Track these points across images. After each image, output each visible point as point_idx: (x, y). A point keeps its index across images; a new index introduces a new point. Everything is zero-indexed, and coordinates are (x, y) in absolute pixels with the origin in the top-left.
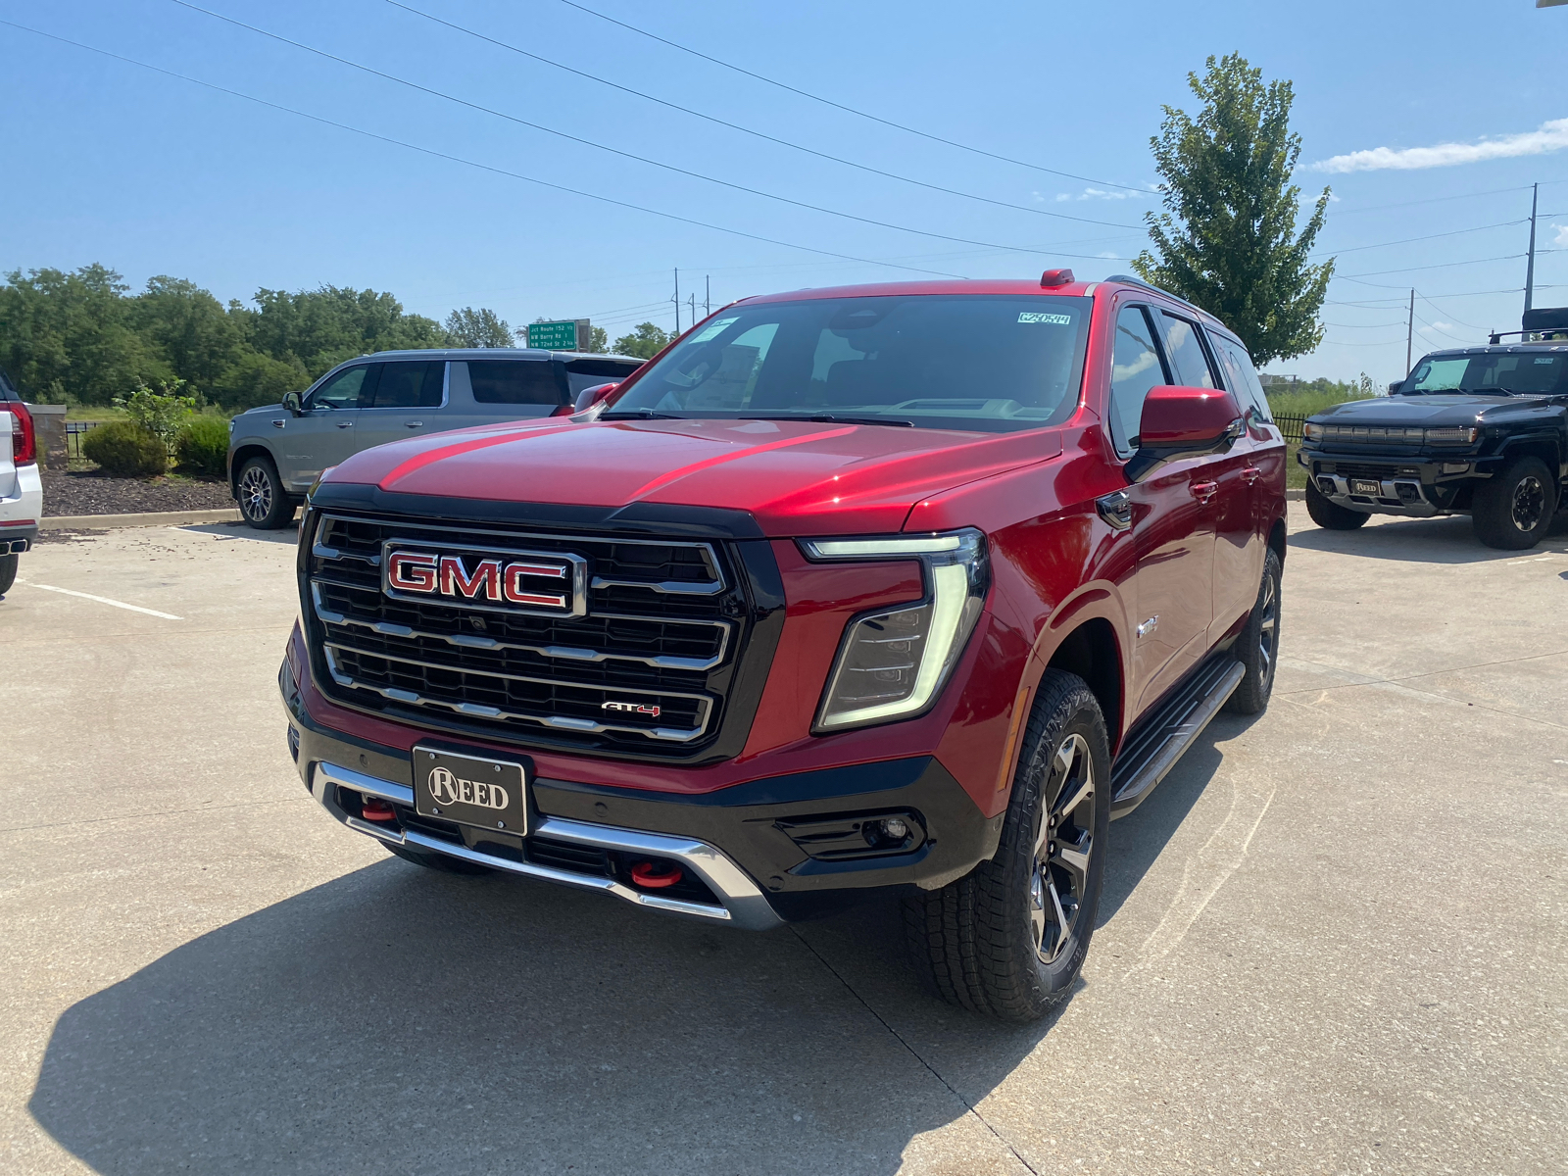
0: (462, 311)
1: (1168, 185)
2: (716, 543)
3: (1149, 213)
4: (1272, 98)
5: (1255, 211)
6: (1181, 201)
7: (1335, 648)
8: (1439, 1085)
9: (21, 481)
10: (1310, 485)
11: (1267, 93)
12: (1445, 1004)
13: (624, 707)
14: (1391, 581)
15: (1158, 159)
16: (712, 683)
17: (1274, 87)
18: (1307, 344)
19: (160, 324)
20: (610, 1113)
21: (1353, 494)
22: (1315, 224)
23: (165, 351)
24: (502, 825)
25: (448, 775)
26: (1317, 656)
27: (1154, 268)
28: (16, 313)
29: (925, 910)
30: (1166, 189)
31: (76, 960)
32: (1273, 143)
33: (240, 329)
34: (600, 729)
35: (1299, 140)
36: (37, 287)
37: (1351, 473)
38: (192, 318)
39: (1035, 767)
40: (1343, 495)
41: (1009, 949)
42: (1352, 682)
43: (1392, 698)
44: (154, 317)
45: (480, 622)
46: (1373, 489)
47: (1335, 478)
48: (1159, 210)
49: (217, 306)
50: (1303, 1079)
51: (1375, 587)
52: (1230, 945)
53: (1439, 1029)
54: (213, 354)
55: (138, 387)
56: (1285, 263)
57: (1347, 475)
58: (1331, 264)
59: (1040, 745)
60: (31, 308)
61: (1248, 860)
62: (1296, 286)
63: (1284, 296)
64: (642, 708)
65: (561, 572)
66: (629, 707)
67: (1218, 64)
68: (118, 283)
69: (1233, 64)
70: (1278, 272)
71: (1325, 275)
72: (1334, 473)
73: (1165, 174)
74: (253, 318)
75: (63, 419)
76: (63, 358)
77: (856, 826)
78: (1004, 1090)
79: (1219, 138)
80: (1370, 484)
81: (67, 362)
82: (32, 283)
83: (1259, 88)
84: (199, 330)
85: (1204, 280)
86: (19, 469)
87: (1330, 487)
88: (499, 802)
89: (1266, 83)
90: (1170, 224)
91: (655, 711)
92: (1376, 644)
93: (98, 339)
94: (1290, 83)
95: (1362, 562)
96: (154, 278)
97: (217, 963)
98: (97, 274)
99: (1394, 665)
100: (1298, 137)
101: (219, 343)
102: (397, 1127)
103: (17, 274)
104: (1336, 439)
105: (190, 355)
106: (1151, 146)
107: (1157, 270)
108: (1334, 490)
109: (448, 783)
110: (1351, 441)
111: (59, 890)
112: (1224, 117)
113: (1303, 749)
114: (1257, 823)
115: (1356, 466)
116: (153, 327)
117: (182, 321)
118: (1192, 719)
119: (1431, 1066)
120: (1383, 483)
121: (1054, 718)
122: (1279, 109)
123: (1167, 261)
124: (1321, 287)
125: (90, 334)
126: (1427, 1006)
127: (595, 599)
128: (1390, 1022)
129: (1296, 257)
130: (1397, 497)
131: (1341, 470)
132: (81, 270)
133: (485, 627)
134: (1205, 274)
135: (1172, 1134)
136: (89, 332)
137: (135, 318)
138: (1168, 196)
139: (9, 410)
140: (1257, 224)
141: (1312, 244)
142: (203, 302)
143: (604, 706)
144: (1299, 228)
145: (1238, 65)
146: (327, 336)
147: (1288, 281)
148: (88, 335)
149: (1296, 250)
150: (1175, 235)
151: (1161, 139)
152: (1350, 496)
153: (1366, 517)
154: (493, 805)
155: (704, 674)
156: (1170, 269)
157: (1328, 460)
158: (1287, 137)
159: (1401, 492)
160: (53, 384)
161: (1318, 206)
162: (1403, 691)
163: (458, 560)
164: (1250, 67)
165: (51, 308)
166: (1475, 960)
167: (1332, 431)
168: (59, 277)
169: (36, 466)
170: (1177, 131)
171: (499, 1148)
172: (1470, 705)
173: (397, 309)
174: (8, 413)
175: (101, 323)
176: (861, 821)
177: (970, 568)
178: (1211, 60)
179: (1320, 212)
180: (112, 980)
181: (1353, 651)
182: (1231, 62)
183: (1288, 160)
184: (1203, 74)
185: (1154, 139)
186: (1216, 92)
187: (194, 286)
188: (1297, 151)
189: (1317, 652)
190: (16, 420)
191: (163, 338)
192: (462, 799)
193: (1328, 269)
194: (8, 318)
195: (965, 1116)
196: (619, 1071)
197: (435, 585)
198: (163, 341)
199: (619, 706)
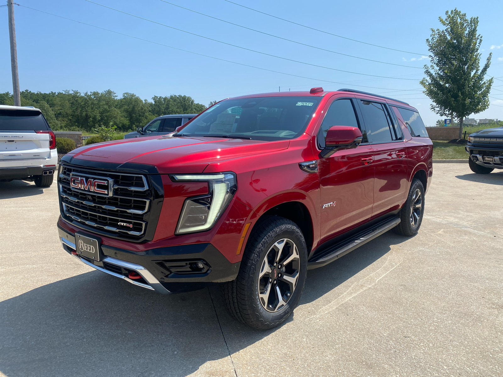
0: (213, 102)
1: (432, 55)
2: (145, 176)
3: (425, 65)
4: (471, 23)
5: (465, 62)
6: (437, 60)
7: (456, 215)
8: (392, 364)
9: (51, 154)
10: (470, 158)
11: (469, 21)
12: (413, 337)
13: (124, 224)
14: (491, 192)
15: (429, 47)
16: (145, 218)
17: (472, 19)
18: (483, 109)
19: (126, 107)
20: (122, 346)
21: (484, 161)
22: (487, 66)
23: (127, 115)
24: (94, 258)
25: (82, 242)
26: (447, 217)
27: (427, 84)
28: (86, 104)
29: (224, 292)
30: (432, 57)
31: (8, 290)
32: (472, 39)
33: (148, 108)
34: (118, 230)
35: (481, 37)
36: (93, 97)
37: (483, 154)
38: (135, 105)
39: (259, 248)
40: (481, 162)
41: (248, 306)
42: (455, 227)
43: (466, 233)
44: (123, 105)
45: (90, 197)
46: (491, 159)
47: (478, 156)
48: (429, 64)
49: (141, 101)
50: (345, 357)
51: (483, 194)
52: (350, 312)
53: (405, 345)
54: (140, 116)
55: (101, 126)
56: (476, 80)
57: (482, 155)
58: (491, 80)
59: (262, 241)
60: (90, 102)
61: (376, 285)
62: (480, 88)
63: (476, 92)
64: (128, 225)
65: (105, 183)
66: (125, 224)
67: (449, 13)
68: (115, 95)
69: (455, 13)
70: (473, 83)
71: (490, 85)
72: (477, 154)
73: (432, 51)
74: (151, 105)
75: (81, 135)
76: (99, 117)
77: (187, 264)
78: (244, 351)
79: (451, 38)
80: (490, 158)
81: (100, 118)
82: (91, 95)
83: (466, 20)
84: (136, 108)
85: (446, 87)
86: (51, 150)
87: (476, 159)
88: (93, 251)
89: (468, 18)
90: (434, 68)
91: (131, 226)
92: (472, 214)
93: (108, 111)
94: (478, 18)
95: (483, 185)
96: (124, 93)
97: (43, 293)
98: (109, 92)
99: (474, 222)
100: (481, 36)
101: (142, 113)
102: (62, 344)
103: (87, 93)
104: (479, 142)
105: (134, 116)
106: (427, 42)
107: (428, 84)
108: (478, 160)
109: (82, 244)
110: (484, 143)
111: (15, 270)
112: (453, 31)
113: (421, 249)
114: (387, 273)
115: (485, 152)
116: (124, 108)
117: (132, 106)
118: (365, 236)
119: (393, 357)
120: (495, 158)
121: (270, 233)
122: (474, 27)
123: (432, 81)
124: (488, 88)
125: (106, 110)
126: (406, 337)
127: (116, 192)
128: (389, 341)
129: (480, 78)
130: (500, 163)
131: (480, 153)
132: (105, 91)
133: (92, 199)
134: (447, 85)
135: (289, 369)
136: (106, 109)
137: (119, 105)
138: (432, 59)
139: (48, 133)
140: (466, 67)
141: (486, 73)
142: (137, 100)
143: (119, 224)
144: (481, 67)
145: (456, 13)
146: (172, 110)
147: (477, 86)
148: (105, 111)
149: (480, 76)
150: (435, 72)
151: (430, 39)
152: (484, 162)
153: (492, 170)
154: (92, 252)
155: (143, 215)
156: (433, 84)
157: (476, 149)
158: (477, 36)
159: (501, 161)
160: (96, 125)
161: (487, 60)
162: (472, 230)
163: (84, 179)
164: (462, 13)
165: (96, 102)
166: (434, 324)
167: (477, 139)
168: (98, 93)
169: (56, 149)
170: (436, 37)
171: (86, 352)
172: (495, 236)
173: (193, 102)
174: (48, 134)
175: (110, 107)
176: (188, 262)
177: (228, 184)
178: (447, 12)
179: (489, 62)
180: (14, 296)
181: (462, 216)
182: (454, 12)
183: (477, 44)
184: (444, 17)
185: (427, 40)
186: (450, 23)
187: (135, 95)
188: (481, 41)
189: (448, 216)
190: (50, 136)
191: (126, 111)
192: (85, 250)
193: (491, 81)
194: (84, 106)
195: (226, 357)
196: (133, 334)
197: (79, 186)
198: (126, 112)
199: (122, 224)
